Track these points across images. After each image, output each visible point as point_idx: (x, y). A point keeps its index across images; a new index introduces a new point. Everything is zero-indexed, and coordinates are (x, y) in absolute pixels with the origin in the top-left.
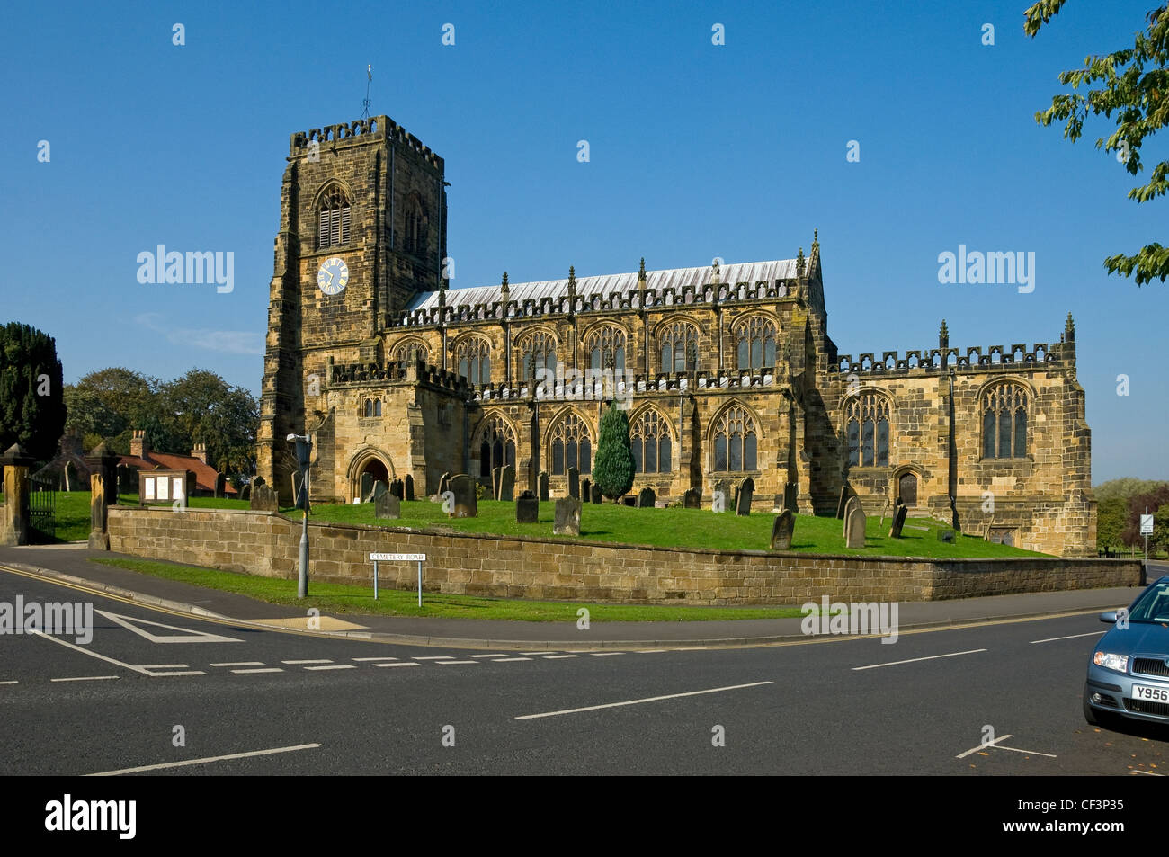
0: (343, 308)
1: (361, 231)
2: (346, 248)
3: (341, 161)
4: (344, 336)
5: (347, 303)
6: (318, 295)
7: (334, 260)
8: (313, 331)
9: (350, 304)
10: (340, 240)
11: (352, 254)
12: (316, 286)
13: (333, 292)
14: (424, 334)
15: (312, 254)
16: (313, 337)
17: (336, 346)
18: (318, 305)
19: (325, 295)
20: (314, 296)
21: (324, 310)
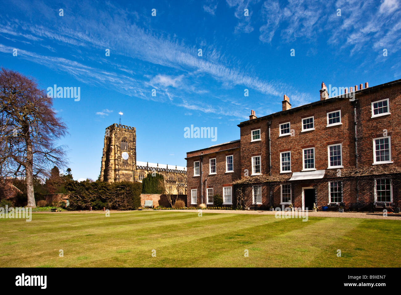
0: (128, 163)
1: (131, 148)
2: (128, 151)
3: (127, 133)
4: (128, 168)
5: (128, 162)
6: (122, 159)
7: (126, 153)
8: (121, 166)
9: (129, 162)
10: (126, 149)
11: (129, 153)
12: (121, 157)
13: (126, 159)
14: (145, 171)
15: (120, 150)
16: (121, 167)
17: (126, 170)
18: (122, 161)
19: (123, 160)
20: (121, 159)
21: (123, 162)
